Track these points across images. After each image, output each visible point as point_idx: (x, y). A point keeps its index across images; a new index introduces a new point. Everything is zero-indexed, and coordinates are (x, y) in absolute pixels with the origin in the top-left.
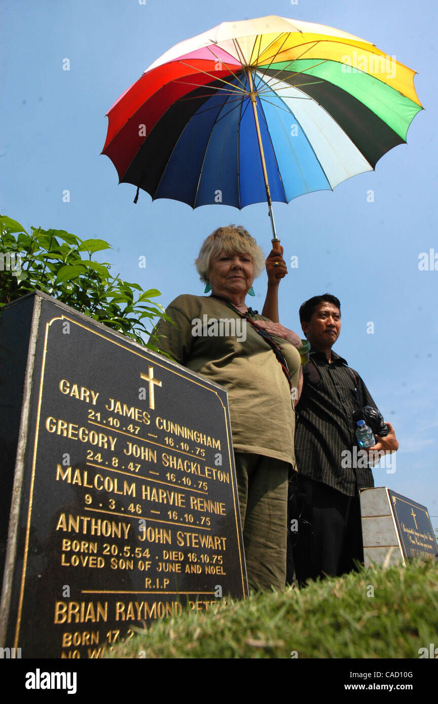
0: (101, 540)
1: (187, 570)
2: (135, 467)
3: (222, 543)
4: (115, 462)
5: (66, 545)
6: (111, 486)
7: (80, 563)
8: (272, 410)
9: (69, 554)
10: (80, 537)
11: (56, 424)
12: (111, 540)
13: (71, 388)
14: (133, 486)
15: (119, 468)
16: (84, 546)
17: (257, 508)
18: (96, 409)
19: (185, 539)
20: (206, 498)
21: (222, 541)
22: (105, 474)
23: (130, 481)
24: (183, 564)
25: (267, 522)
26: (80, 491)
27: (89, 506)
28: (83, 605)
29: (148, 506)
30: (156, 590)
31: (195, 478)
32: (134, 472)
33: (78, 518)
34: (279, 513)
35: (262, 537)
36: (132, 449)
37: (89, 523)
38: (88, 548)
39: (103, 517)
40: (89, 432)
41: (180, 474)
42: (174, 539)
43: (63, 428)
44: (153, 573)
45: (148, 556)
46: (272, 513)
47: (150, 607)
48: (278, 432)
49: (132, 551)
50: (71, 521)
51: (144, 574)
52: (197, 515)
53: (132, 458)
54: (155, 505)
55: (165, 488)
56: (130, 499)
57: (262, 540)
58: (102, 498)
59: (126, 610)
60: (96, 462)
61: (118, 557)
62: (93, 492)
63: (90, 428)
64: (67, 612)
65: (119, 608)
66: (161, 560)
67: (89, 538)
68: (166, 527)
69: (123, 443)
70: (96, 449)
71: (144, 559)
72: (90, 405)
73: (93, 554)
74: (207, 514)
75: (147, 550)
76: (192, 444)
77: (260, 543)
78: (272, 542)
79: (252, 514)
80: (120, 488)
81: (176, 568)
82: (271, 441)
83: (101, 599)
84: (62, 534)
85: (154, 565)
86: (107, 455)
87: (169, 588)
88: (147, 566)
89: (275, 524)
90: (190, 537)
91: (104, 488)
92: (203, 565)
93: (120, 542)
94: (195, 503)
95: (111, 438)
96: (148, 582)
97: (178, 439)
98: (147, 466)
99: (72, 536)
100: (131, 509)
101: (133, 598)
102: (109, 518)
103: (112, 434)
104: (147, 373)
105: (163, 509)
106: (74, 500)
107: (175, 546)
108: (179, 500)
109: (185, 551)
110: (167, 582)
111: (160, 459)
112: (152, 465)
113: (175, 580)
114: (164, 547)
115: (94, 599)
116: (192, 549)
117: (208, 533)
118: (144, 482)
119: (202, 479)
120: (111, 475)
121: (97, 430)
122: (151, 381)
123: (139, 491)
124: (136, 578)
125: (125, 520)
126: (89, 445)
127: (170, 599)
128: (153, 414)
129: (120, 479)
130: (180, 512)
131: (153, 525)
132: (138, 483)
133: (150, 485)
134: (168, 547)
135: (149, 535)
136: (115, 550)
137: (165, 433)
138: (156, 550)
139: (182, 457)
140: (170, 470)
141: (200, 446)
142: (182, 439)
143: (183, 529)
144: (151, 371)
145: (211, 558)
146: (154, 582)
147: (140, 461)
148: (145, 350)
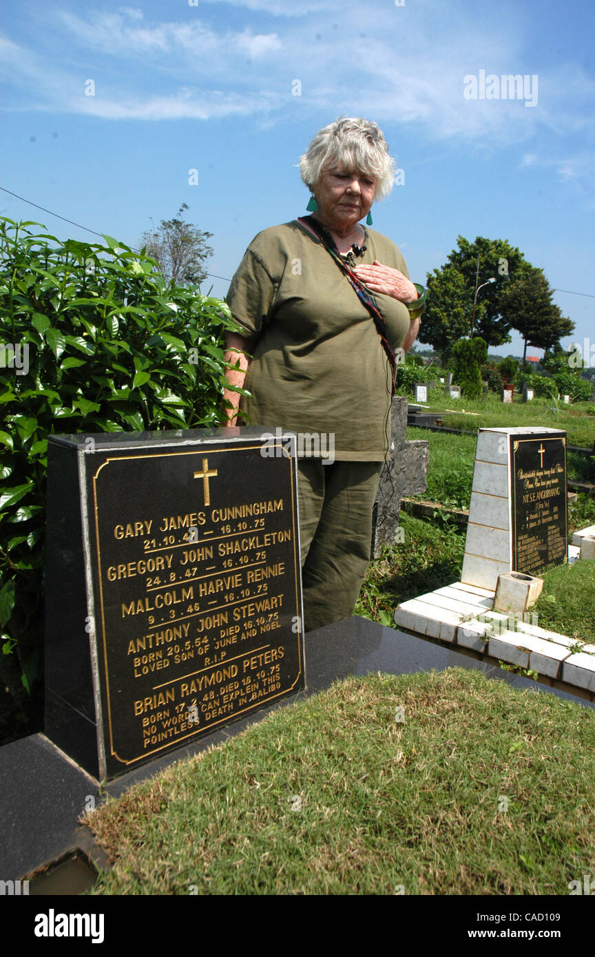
0: (163, 648)
1: (243, 637)
2: (192, 572)
3: (278, 602)
4: (173, 576)
5: (137, 662)
6: (171, 600)
7: (150, 670)
8: (356, 409)
9: (140, 669)
10: (147, 652)
11: (116, 572)
12: (172, 644)
13: (125, 531)
14: (191, 590)
15: (177, 580)
16: (152, 656)
17: (335, 500)
18: (150, 538)
19: (241, 614)
20: (264, 566)
21: (278, 599)
22: (163, 592)
23: (187, 586)
24: (239, 634)
25: (345, 511)
26: (143, 617)
27: (153, 625)
28: (155, 697)
29: (203, 602)
30: (215, 663)
31: (252, 554)
32: (192, 577)
33: (144, 638)
34: (358, 502)
35: (338, 524)
36: (188, 557)
37: (154, 638)
38: (155, 657)
39: (164, 628)
40: (146, 562)
41: (235, 557)
42: (231, 617)
43: (124, 571)
44: (211, 653)
45: (206, 641)
46: (351, 503)
47: (210, 677)
48: (362, 432)
49: (192, 643)
50: (139, 643)
51: (204, 656)
52: (253, 587)
53: (190, 565)
54: (212, 597)
55: (220, 577)
56: (188, 602)
57: (340, 527)
58: (162, 614)
59: (189, 689)
60: (156, 586)
61: (180, 653)
62: (156, 613)
63: (146, 558)
64: (143, 706)
65: (184, 688)
66: (219, 639)
67: (155, 649)
68: (222, 611)
69: (178, 554)
70: (153, 575)
71: (203, 645)
72: (146, 537)
73: (159, 659)
74: (264, 581)
75: (206, 637)
76: (250, 520)
77: (336, 530)
78: (349, 529)
79: (331, 505)
80: (179, 597)
81: (234, 640)
82: (353, 442)
83: (169, 688)
84: (133, 656)
85: (213, 646)
86: (164, 575)
87: (225, 658)
88: (206, 649)
89: (353, 513)
90: (247, 609)
91: (164, 605)
92: (258, 628)
93: (180, 642)
94: (252, 577)
95: (167, 557)
96: (207, 660)
97: (234, 523)
98: (202, 566)
99: (140, 655)
100: (190, 610)
101: (194, 677)
102: (171, 626)
103: (168, 552)
104: (201, 469)
105: (219, 597)
106: (139, 626)
107: (232, 623)
108: (235, 581)
109: (241, 623)
110: (223, 654)
111: (216, 552)
112: (209, 562)
113: (231, 650)
114: (221, 628)
115: (163, 690)
116: (248, 619)
117: (265, 597)
118: (201, 581)
119: (260, 550)
120: (170, 590)
121: (154, 556)
122: (206, 474)
123: (196, 592)
124: (197, 662)
125: (185, 622)
126: (148, 574)
127: (227, 666)
128: (208, 511)
129: (178, 589)
130: (237, 592)
131: (210, 614)
132: (195, 585)
133: (208, 580)
134: (225, 626)
135: (207, 624)
136: (177, 649)
137: (221, 524)
138: (214, 634)
139: (240, 538)
140: (226, 557)
141: (259, 517)
142: (239, 520)
143: (239, 605)
144: (206, 462)
145: (267, 618)
146: (212, 659)
147: (196, 564)
148: (198, 442)
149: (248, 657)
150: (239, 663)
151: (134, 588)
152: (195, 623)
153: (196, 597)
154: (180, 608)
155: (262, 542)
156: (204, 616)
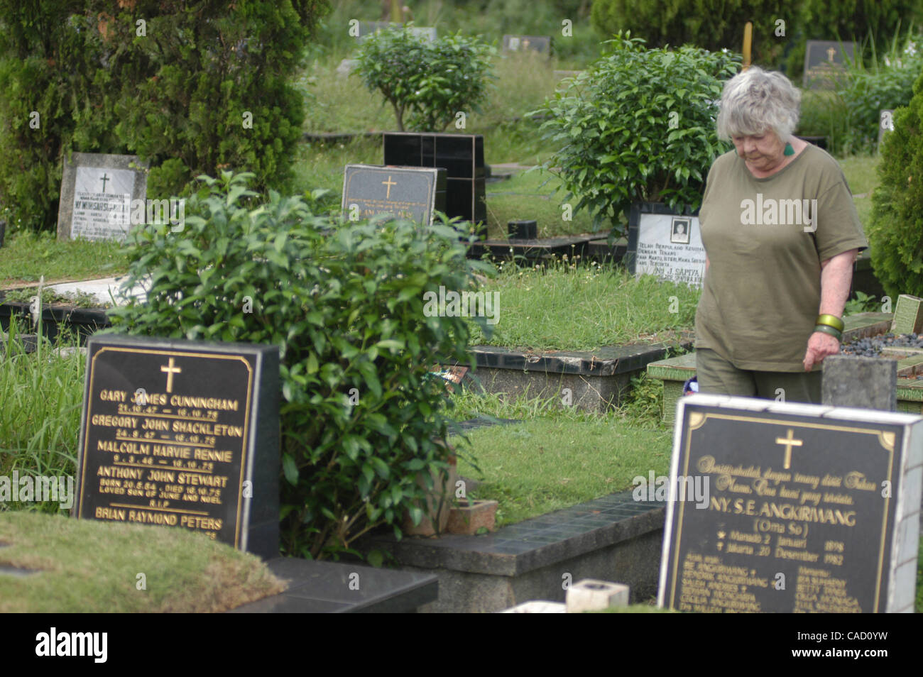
0: (122, 480)
1: (185, 498)
2: (150, 435)
3: (221, 482)
4: (136, 434)
5: (103, 482)
6: (131, 449)
7: (110, 491)
9: (104, 486)
10: (111, 478)
11: (98, 419)
12: (129, 480)
13: (107, 394)
14: (147, 447)
15: (138, 437)
16: (113, 482)
18: (124, 403)
19: (185, 478)
20: (212, 450)
21: (222, 480)
22: (127, 442)
23: (144, 444)
24: (182, 495)
26: (111, 454)
27: (117, 461)
28: (111, 510)
29: (157, 459)
30: (158, 507)
31: (202, 437)
32: (149, 438)
33: (110, 468)
36: (148, 424)
37: (116, 470)
38: (115, 483)
39: (125, 467)
40: (119, 418)
41: (188, 435)
43: (103, 420)
44: (157, 498)
45: (154, 488)
47: (152, 515)
49: (144, 485)
50: (106, 470)
51: (150, 498)
52: (200, 463)
53: (149, 430)
54: (163, 458)
55: (173, 445)
56: (144, 455)
58: (125, 456)
59: (136, 515)
60: (123, 436)
61: (133, 488)
62: (120, 454)
63: (120, 416)
64: (103, 513)
65: (132, 514)
66: (164, 490)
67: (116, 478)
68: (171, 471)
69: (141, 420)
70: (123, 429)
71: (151, 490)
72: (120, 401)
73: (117, 486)
74: (210, 461)
75: (153, 485)
76: (204, 411)
80: (138, 449)
81: (176, 496)
83: (122, 509)
84: (101, 477)
85: (159, 493)
86: (130, 431)
87: (168, 507)
88: (153, 494)
90: (191, 477)
91: (127, 450)
92: (199, 496)
93: (135, 481)
94: (199, 454)
95: (133, 419)
96: (153, 503)
97: (190, 410)
98: (158, 434)
99: (106, 477)
100: (145, 461)
101: (141, 510)
102: (130, 467)
103: (135, 417)
104: (167, 365)
105: (170, 460)
106: (107, 459)
107: (176, 483)
108: (185, 453)
109: (185, 485)
110: (166, 503)
111: (171, 426)
112: (164, 432)
113: (174, 503)
114: (166, 483)
115: (118, 509)
116: (191, 485)
117: (209, 474)
118: (157, 444)
119: (211, 436)
120: (133, 442)
121: (125, 416)
122: (171, 370)
123: (152, 450)
124: (144, 500)
125: (140, 468)
126: (118, 427)
127: (168, 514)
128: (169, 396)
129: (138, 444)
130: (185, 461)
131: (161, 470)
132: (152, 445)
133: (162, 445)
134: (170, 483)
135: (156, 476)
136: (131, 484)
137: (178, 407)
138: (161, 485)
139: (193, 422)
140: (179, 433)
141: (213, 410)
142: (194, 408)
143: (185, 472)
144: (171, 361)
145: (208, 491)
146: (157, 503)
147: (154, 430)
148: (168, 346)
149: (188, 515)
150: (179, 516)
151: (108, 433)
152: (147, 472)
153: (151, 455)
154: (139, 458)
155: (212, 429)
156: (155, 470)
